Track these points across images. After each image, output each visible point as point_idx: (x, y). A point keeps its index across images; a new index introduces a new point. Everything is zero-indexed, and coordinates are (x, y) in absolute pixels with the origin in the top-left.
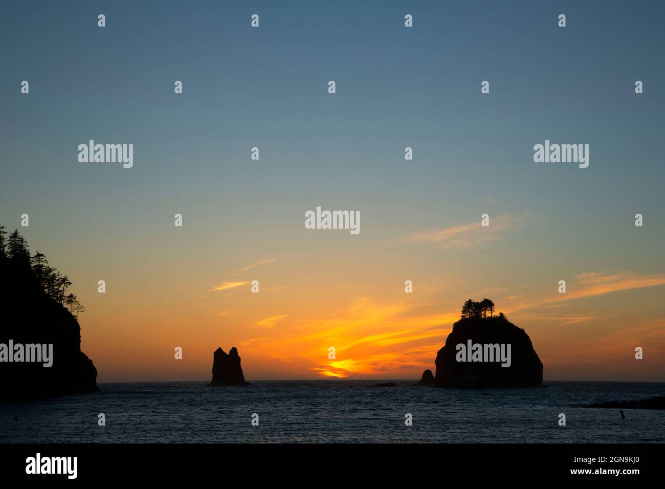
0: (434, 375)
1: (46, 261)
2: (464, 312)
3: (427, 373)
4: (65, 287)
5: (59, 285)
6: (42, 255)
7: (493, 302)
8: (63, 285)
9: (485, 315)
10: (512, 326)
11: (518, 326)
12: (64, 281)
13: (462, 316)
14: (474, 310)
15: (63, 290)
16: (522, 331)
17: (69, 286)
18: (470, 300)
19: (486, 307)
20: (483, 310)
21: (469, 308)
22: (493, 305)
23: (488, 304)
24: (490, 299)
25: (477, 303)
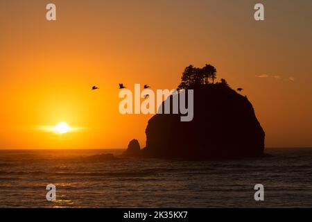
2: (184, 79)
7: (215, 68)
9: (207, 82)
13: (182, 83)
14: (195, 76)
18: (191, 66)
19: (209, 74)
20: (206, 77)
21: (189, 74)
22: (215, 71)
23: (210, 70)
24: (212, 65)
25: (198, 69)
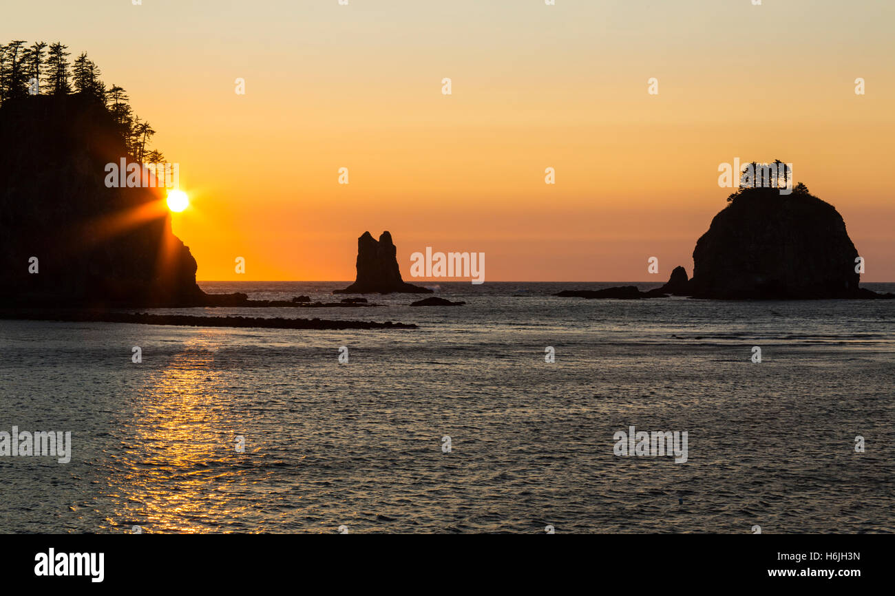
1: (126, 97)
4: (146, 137)
5: (138, 134)
6: (121, 89)
8: (143, 135)
12: (145, 129)
15: (144, 143)
17: (151, 136)
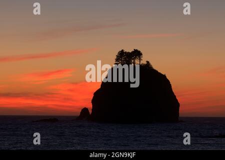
0: (90, 112)
3: (85, 110)
7: (141, 52)
9: (134, 63)
10: (156, 72)
11: (161, 73)
16: (164, 76)
18: (123, 50)
19: (136, 56)
20: (133, 59)
21: (121, 57)
22: (141, 54)
23: (137, 54)
24: (139, 50)
25: (128, 52)
